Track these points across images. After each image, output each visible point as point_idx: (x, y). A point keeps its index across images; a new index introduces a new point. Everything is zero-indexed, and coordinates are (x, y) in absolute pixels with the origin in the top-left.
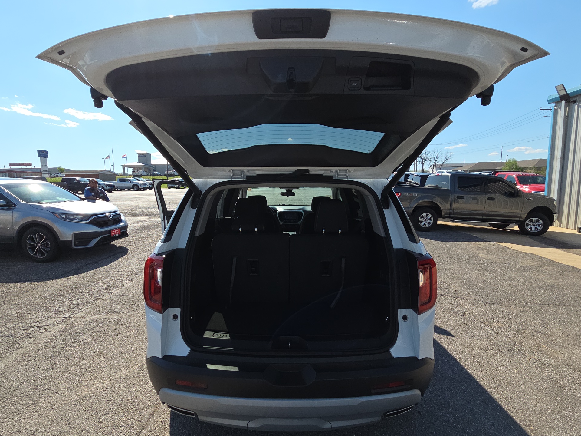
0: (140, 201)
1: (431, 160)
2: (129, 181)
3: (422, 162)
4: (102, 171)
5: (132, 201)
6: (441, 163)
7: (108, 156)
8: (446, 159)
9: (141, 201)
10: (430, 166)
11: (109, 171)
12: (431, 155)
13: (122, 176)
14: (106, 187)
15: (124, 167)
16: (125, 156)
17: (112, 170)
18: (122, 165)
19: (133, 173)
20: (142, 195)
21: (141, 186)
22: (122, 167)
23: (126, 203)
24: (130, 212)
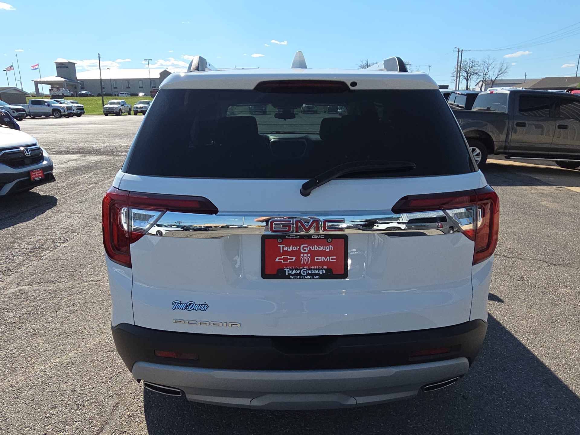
0: (65, 132)
1: (479, 74)
2: (46, 104)
3: (466, 77)
4: (5, 89)
5: (55, 133)
6: (493, 79)
7: (12, 66)
8: (500, 73)
9: (68, 132)
10: (478, 83)
11: (16, 89)
12: (479, 66)
13: (35, 96)
14: (14, 112)
15: (36, 83)
16: (37, 67)
17: (19, 87)
18: (33, 81)
19: (50, 93)
20: (67, 124)
21: (65, 111)
22: (33, 83)
23: (45, 135)
24: (53, 147)
